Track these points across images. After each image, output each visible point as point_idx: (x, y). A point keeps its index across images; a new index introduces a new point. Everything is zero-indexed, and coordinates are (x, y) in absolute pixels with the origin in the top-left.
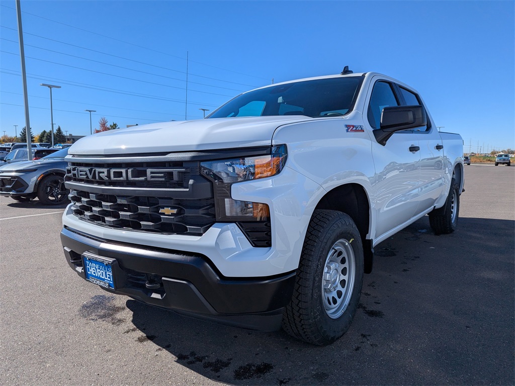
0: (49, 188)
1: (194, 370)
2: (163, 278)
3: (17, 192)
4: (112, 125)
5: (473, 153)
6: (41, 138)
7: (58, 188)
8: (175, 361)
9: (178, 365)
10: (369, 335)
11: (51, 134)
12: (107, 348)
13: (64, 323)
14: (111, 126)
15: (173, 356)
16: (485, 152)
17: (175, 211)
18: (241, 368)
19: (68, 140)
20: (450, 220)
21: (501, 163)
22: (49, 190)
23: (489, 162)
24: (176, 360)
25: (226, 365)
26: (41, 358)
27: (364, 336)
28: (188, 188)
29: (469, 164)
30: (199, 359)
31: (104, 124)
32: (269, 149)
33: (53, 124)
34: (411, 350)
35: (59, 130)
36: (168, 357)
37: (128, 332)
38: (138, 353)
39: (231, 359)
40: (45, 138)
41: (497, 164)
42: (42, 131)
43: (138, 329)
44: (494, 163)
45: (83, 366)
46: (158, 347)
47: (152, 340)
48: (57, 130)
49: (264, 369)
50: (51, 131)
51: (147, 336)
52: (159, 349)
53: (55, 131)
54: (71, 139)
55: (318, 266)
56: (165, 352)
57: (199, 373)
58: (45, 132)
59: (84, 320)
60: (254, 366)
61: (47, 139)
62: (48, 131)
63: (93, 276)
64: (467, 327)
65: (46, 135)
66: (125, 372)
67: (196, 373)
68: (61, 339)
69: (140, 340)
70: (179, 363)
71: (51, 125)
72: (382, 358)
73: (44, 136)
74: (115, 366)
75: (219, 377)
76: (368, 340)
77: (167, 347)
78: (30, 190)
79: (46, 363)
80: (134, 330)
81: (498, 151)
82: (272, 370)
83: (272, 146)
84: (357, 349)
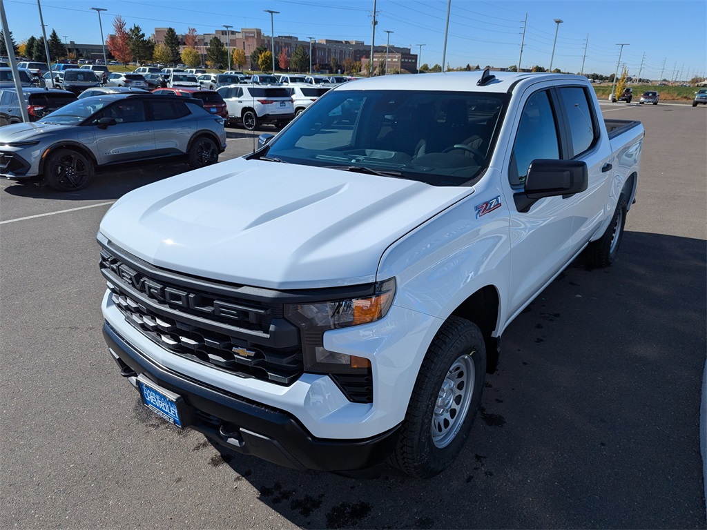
0: (60, 167)
1: (280, 513)
2: (241, 429)
3: (16, 174)
4: (133, 29)
5: (665, 80)
6: (30, 48)
7: (73, 168)
8: (258, 498)
9: (262, 503)
10: (485, 457)
11: (43, 43)
12: (177, 475)
13: (120, 431)
14: (131, 30)
15: (255, 490)
16: (682, 80)
17: (252, 354)
18: (334, 509)
19: (70, 50)
20: (609, 248)
21: (701, 103)
22: (59, 170)
23: (685, 100)
24: (258, 496)
25: (317, 504)
26: (101, 490)
27: (478, 458)
28: (268, 333)
29: (655, 104)
30: (286, 495)
31: (121, 28)
32: (373, 286)
33: (43, 26)
34: (531, 481)
35: (54, 35)
36: (248, 491)
37: (198, 448)
38: (214, 483)
39: (323, 495)
40: (35, 48)
41: (695, 104)
42: (29, 37)
43: (210, 444)
44: (692, 101)
45: (152, 505)
46: (236, 475)
47: (228, 462)
48: (51, 36)
49: (361, 511)
50: (42, 38)
51: (222, 456)
52: (238, 478)
53: (48, 38)
54: (73, 49)
55: (428, 406)
56: (245, 484)
57: (286, 518)
58: (33, 39)
59: (142, 426)
60: (349, 506)
61: (38, 50)
62: (38, 37)
63: (152, 404)
64: (602, 444)
65: (35, 44)
66: (200, 515)
67: (283, 518)
68: (120, 459)
69: (215, 462)
70: (262, 501)
71: (41, 27)
72: (496, 495)
73: (33, 47)
74: (189, 503)
75: (309, 524)
76: (482, 465)
77: (247, 475)
78: (34, 171)
79: (108, 499)
80: (204, 445)
81: (702, 77)
82: (369, 513)
83: (376, 282)
84: (469, 479)
